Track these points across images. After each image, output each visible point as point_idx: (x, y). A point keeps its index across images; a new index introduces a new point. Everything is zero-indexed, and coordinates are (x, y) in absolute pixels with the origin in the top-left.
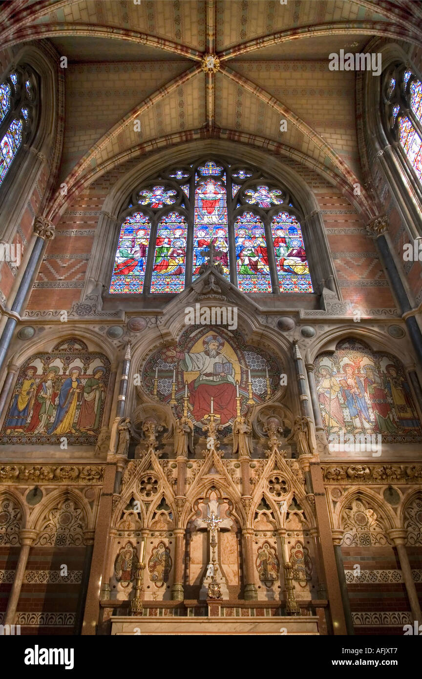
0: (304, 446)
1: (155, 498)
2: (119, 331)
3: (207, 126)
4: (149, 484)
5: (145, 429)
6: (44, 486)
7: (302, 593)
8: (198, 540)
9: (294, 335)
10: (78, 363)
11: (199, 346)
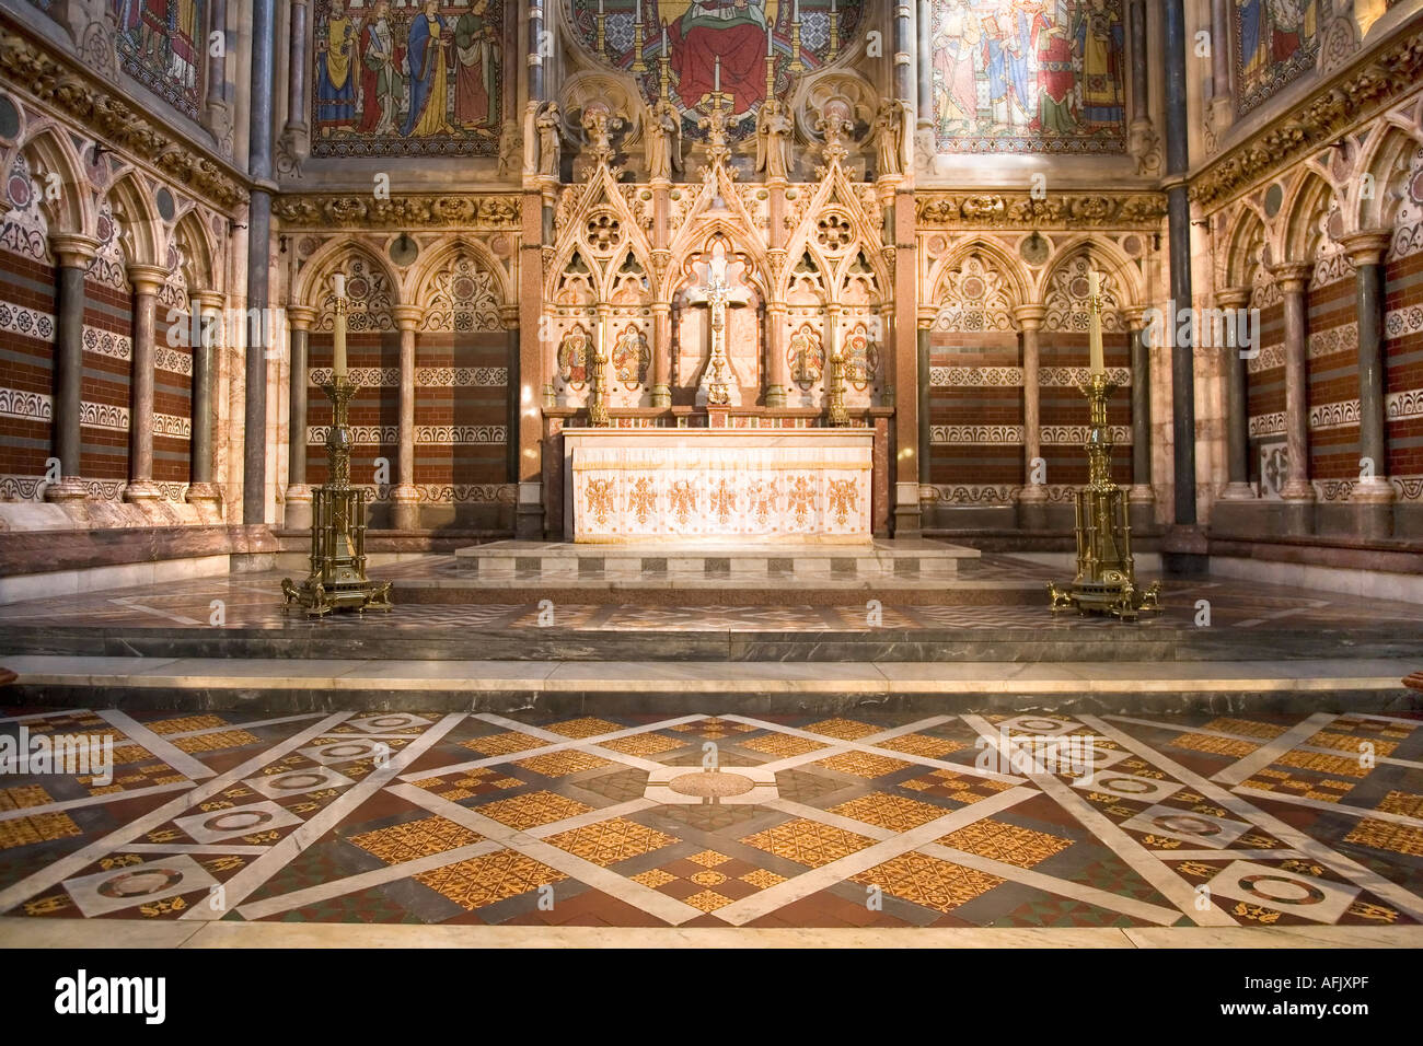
0: (890, 158)
1: (617, 253)
4: (602, 227)
5: (587, 125)
6: (417, 233)
7: (856, 397)
8: (692, 321)
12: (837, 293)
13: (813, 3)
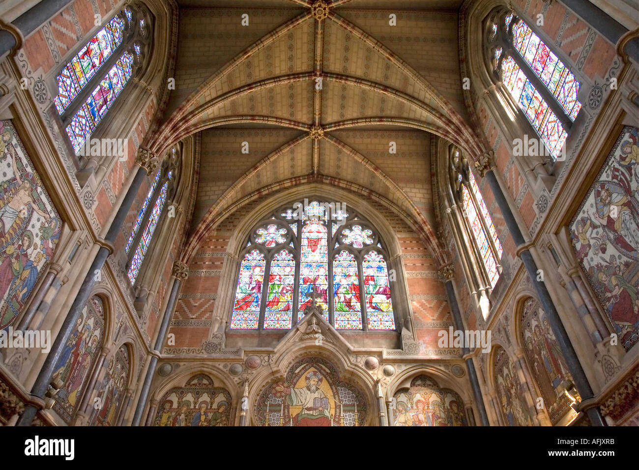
2: (239, 368)
3: (313, 173)
9: (377, 374)
10: (205, 397)
11: (302, 382)
13: (348, 408)
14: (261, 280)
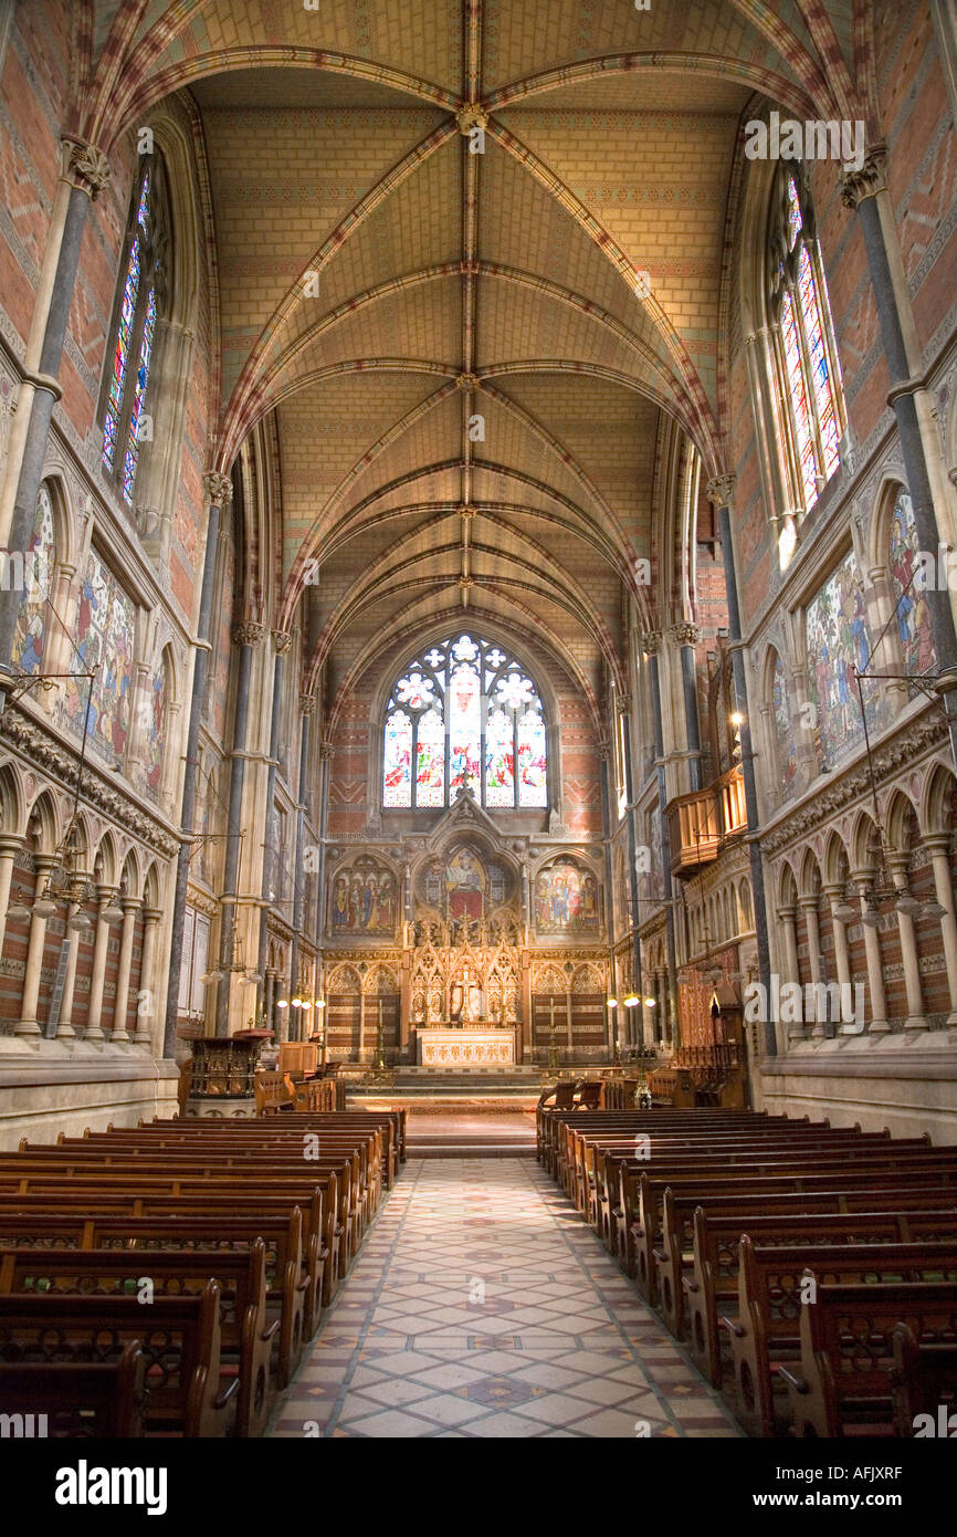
0: (520, 940)
1: (433, 970)
2: (399, 852)
4: (428, 962)
5: (423, 927)
6: (367, 962)
7: (512, 1018)
8: (457, 992)
9: (524, 857)
10: (372, 876)
11: (456, 861)
12: (505, 983)
13: (497, 884)
14: (410, 750)
